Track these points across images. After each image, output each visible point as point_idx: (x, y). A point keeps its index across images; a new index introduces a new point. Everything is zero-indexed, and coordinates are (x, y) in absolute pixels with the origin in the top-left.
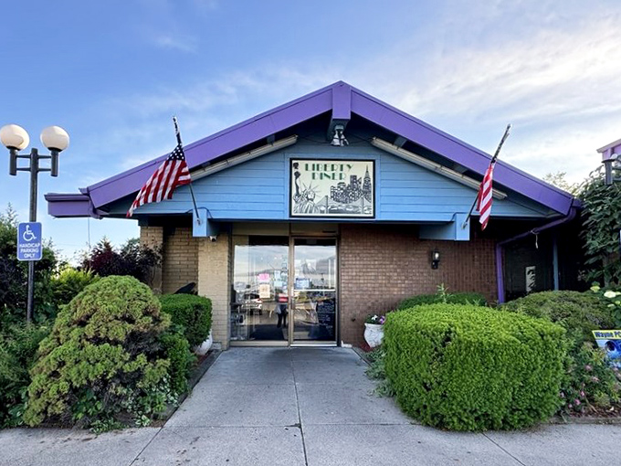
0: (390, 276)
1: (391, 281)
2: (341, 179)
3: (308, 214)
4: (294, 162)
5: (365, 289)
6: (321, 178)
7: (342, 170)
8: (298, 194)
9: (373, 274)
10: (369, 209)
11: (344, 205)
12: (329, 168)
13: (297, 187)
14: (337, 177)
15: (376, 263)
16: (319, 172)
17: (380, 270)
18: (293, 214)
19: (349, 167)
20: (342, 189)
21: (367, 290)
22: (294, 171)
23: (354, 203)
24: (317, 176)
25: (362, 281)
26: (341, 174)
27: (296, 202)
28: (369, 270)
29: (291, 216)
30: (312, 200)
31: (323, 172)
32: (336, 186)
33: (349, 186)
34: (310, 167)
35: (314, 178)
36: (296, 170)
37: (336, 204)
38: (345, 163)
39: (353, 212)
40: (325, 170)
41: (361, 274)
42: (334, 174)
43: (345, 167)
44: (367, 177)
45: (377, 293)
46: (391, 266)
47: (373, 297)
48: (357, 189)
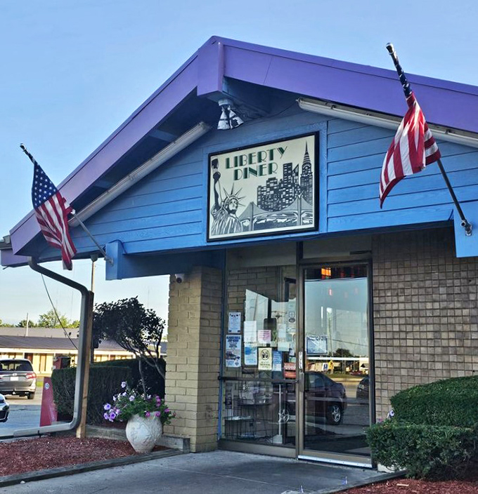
0: (463, 332)
1: (468, 343)
2: (270, 172)
3: (229, 235)
4: (213, 158)
5: (417, 357)
6: (246, 177)
7: (272, 158)
8: (217, 206)
9: (430, 328)
10: (309, 215)
11: (275, 214)
12: (255, 159)
13: (217, 196)
14: (265, 171)
15: (437, 305)
16: (242, 168)
17: (444, 320)
18: (211, 237)
19: (282, 151)
20: (272, 189)
21: (420, 361)
22: (213, 172)
23: (288, 209)
24: (240, 174)
25: (410, 343)
26: (270, 165)
27: (215, 218)
28: (423, 320)
29: (209, 240)
30: (234, 212)
31: (248, 166)
32: (264, 184)
33: (282, 182)
34: (232, 163)
35: (236, 178)
36: (215, 170)
37: (264, 214)
38: (275, 146)
39: (286, 224)
40: (251, 163)
41: (409, 328)
42: (261, 166)
43: (276, 153)
44: (306, 162)
45: (439, 366)
46: (466, 312)
47: (432, 374)
48: (293, 185)
